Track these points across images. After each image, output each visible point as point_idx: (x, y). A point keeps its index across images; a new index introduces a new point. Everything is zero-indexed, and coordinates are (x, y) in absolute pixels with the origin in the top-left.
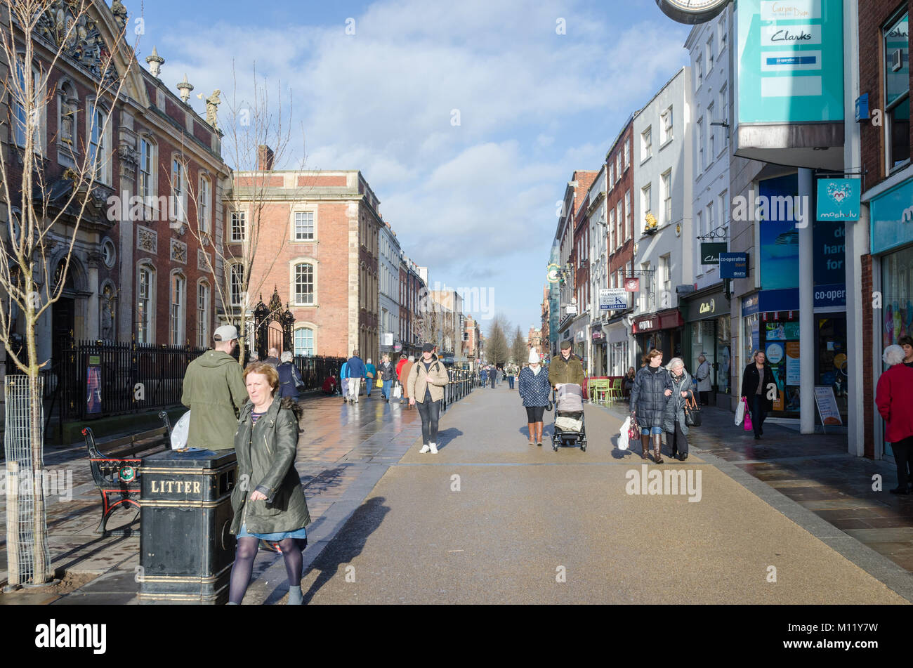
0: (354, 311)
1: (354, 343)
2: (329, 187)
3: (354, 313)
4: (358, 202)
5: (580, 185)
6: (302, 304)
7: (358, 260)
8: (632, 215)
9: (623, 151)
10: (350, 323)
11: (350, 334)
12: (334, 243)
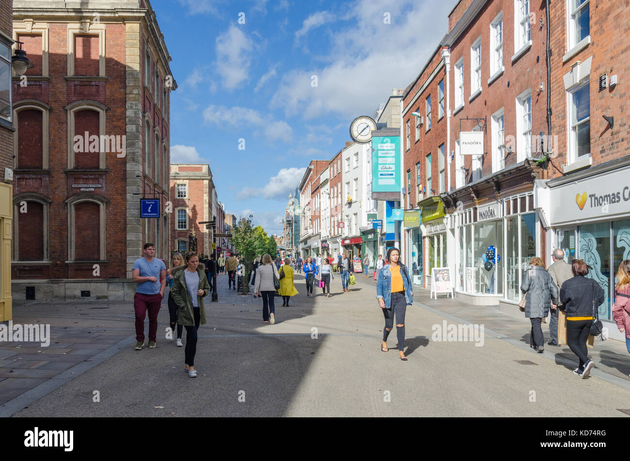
1: (206, 248)
2: (194, 172)
4: (208, 180)
5: (314, 167)
6: (181, 229)
7: (208, 208)
8: (341, 193)
9: (337, 163)
10: (204, 239)
11: (204, 244)
12: (197, 200)
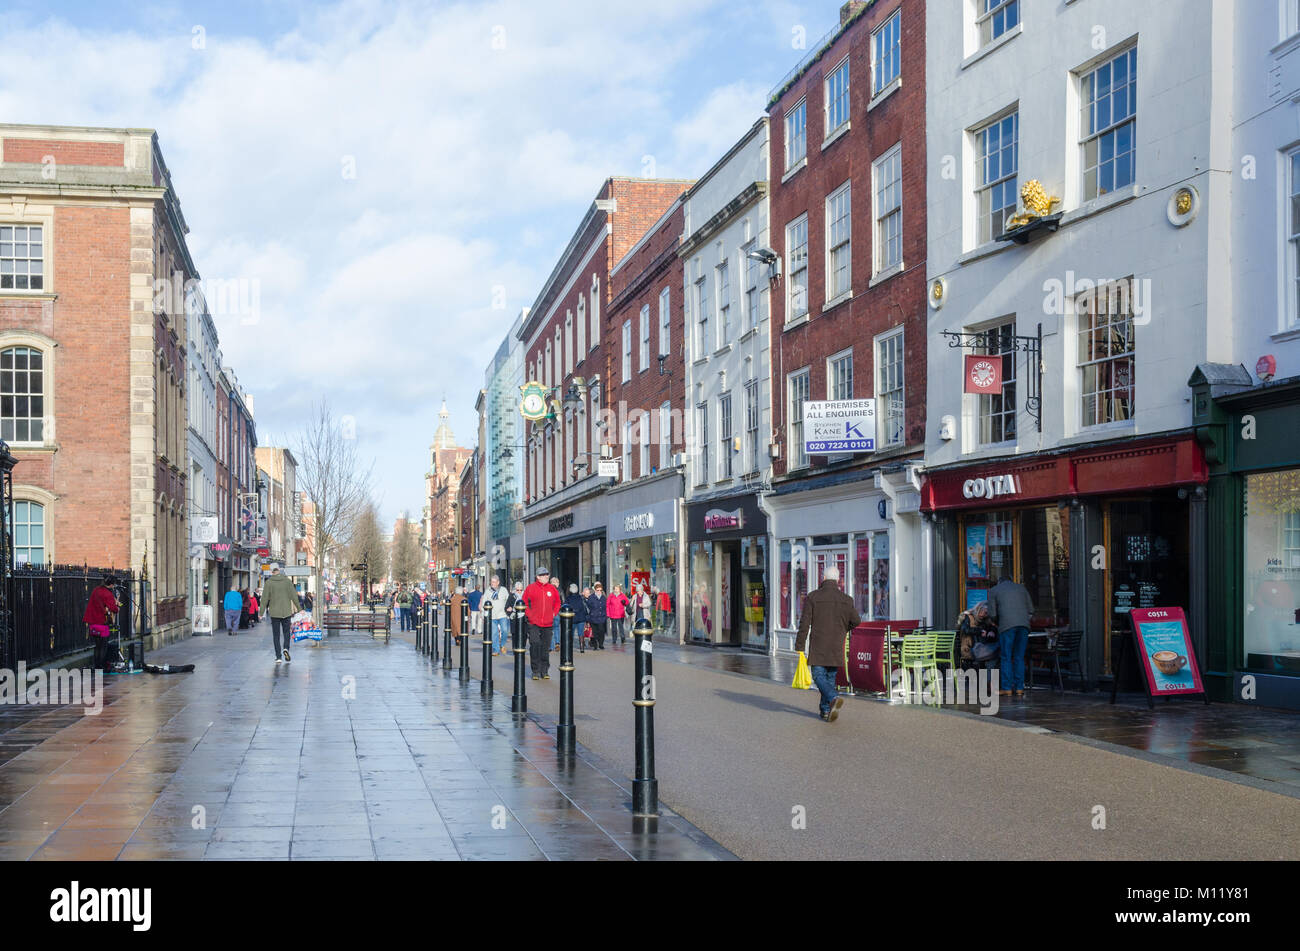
0: (143, 460)
1: (143, 535)
2: (82, 168)
3: (144, 465)
4: (152, 205)
5: (621, 208)
7: (152, 343)
10: (134, 490)
11: (134, 516)
12: (94, 302)
